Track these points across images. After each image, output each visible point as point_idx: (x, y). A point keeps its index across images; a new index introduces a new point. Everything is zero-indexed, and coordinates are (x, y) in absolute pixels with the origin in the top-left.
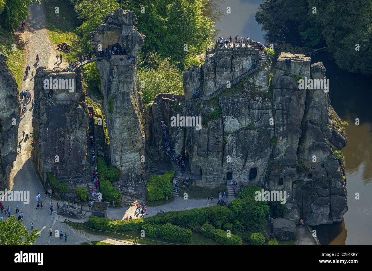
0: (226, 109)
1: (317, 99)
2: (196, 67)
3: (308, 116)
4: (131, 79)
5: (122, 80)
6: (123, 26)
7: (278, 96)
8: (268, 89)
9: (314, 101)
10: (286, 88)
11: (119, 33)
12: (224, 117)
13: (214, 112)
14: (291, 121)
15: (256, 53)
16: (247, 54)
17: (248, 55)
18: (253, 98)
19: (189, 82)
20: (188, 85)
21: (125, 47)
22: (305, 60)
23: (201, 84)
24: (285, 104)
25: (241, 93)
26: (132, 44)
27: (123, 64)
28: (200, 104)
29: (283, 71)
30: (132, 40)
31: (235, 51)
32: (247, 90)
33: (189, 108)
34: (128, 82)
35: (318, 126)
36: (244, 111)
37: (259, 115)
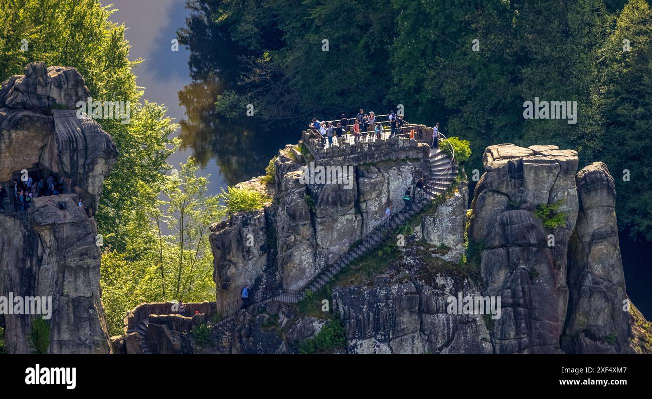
0: (358, 321)
1: (598, 269)
2: (251, 212)
3: (580, 320)
4: (95, 258)
5: (72, 264)
6: (53, 111)
7: (500, 269)
8: (466, 252)
9: (592, 273)
10: (519, 242)
11: (45, 132)
12: (352, 343)
13: (322, 333)
14: (540, 336)
15: (421, 155)
16: (397, 159)
17: (399, 163)
18: (429, 282)
19: (235, 259)
20: (232, 266)
21: (66, 170)
22: (564, 159)
23: (268, 260)
24: (520, 288)
25: (393, 272)
26: (86, 158)
27: (69, 219)
28: (276, 316)
29: (504, 198)
30: (86, 148)
31: (364, 155)
32: (410, 260)
33: (243, 332)
34: (88, 267)
35: (609, 343)
36: (407, 320)
37: (449, 329)
